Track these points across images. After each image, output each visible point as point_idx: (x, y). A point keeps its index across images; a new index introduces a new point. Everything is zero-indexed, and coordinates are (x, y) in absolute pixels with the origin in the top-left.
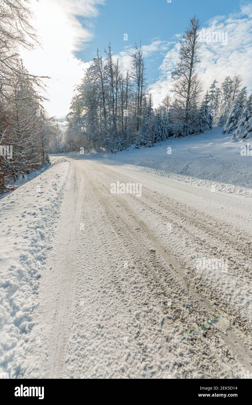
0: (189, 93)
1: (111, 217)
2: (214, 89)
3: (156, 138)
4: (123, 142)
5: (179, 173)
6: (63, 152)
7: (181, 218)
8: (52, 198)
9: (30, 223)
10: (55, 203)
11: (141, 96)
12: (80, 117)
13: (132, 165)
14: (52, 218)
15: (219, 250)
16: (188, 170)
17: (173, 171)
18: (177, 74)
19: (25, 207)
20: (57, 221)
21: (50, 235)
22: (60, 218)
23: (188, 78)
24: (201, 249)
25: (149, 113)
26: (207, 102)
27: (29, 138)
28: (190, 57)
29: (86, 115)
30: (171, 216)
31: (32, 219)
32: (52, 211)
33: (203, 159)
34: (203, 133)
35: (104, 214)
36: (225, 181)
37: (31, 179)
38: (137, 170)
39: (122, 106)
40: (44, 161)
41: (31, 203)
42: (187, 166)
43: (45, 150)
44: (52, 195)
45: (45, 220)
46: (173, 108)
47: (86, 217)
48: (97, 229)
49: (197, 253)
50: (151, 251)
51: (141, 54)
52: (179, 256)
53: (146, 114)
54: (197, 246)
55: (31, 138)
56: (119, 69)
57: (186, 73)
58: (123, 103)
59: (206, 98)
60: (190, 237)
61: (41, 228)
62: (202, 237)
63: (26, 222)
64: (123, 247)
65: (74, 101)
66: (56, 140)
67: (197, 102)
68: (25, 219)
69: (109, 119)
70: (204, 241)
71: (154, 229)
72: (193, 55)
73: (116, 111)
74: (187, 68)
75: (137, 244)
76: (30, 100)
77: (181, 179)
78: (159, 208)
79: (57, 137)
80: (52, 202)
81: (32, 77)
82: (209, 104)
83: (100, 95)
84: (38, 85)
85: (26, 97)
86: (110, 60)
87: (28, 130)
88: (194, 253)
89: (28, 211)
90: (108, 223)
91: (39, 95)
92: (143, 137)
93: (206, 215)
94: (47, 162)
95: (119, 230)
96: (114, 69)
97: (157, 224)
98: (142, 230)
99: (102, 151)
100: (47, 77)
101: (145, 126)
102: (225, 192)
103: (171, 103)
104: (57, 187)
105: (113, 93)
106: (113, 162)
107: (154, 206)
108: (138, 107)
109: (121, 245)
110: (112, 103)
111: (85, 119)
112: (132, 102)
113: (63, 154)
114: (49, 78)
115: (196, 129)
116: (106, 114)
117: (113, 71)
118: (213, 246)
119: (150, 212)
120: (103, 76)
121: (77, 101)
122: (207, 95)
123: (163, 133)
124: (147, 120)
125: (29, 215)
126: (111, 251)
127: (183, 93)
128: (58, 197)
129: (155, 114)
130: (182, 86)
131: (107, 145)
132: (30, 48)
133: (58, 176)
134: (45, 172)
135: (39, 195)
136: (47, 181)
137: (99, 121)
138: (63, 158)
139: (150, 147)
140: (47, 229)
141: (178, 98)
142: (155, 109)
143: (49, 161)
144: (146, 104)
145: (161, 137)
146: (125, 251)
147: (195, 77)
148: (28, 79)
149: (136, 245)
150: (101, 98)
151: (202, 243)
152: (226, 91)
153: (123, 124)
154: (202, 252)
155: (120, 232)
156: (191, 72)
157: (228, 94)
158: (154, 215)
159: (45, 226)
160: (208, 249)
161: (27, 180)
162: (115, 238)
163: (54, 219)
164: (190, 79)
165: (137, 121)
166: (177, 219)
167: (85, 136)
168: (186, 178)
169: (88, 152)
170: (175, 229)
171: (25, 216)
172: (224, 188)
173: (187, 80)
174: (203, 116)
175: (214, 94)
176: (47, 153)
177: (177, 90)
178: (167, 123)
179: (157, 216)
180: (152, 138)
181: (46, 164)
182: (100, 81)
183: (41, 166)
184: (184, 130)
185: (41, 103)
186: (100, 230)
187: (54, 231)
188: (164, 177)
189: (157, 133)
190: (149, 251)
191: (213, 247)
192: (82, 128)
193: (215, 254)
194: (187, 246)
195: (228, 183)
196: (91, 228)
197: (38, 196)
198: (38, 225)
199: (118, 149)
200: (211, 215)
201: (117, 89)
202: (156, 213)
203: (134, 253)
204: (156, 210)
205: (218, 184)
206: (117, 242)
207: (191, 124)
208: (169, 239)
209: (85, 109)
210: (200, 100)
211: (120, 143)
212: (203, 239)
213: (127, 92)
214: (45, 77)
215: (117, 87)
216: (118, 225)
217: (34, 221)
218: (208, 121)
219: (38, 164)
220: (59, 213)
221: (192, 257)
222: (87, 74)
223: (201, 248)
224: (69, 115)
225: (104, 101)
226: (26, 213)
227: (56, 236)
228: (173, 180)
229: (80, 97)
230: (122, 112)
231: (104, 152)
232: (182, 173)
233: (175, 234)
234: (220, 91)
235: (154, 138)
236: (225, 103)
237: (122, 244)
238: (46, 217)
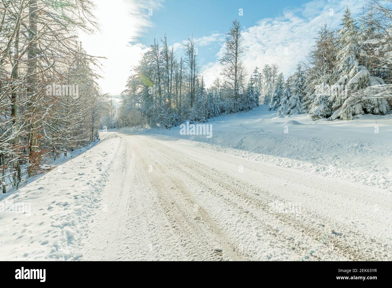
0: (236, 76)
1: (164, 203)
2: (257, 74)
3: (210, 114)
4: (177, 118)
5: (234, 148)
6: (114, 128)
7: (246, 200)
8: (93, 181)
9: (56, 218)
10: (96, 187)
11: (194, 78)
12: (136, 94)
13: (187, 140)
14: (89, 209)
15: (296, 241)
16: (243, 144)
17: (228, 145)
18: (225, 61)
19: (56, 195)
20: (95, 212)
21: (82, 235)
22: (99, 208)
23: (235, 64)
24: (277, 242)
25: (202, 92)
26: (252, 84)
27: (78, 114)
28: (235, 48)
29: (142, 92)
30: (234, 198)
31: (60, 212)
32: (90, 199)
33: (256, 133)
34: (252, 109)
35: (156, 199)
36: (280, 154)
37: (74, 157)
38: (192, 145)
39: (177, 85)
40: (93, 137)
41: (64, 189)
42: (242, 140)
43: (95, 125)
44: (94, 177)
45: (79, 212)
46: (223, 88)
47: (134, 205)
48: (146, 222)
49: (273, 250)
50: (216, 250)
51: (193, 44)
52: (251, 256)
53: (199, 93)
54: (270, 238)
55: (81, 113)
56: (174, 55)
57: (232, 61)
58: (177, 82)
59: (251, 81)
60: (260, 225)
61: (70, 225)
62: (273, 225)
63: (51, 217)
64: (180, 248)
65: (130, 79)
66: (108, 115)
67: (244, 83)
68: (53, 212)
69: (164, 96)
70: (277, 231)
71: (216, 217)
72: (237, 47)
73: (171, 90)
74: (233, 56)
75: (197, 241)
76: (84, 77)
77: (238, 154)
78: (219, 188)
79: (110, 113)
80: (93, 186)
81: (89, 57)
82: (254, 86)
83: (155, 76)
84: (95, 64)
85: (80, 74)
86: (165, 47)
87: (78, 106)
88: (270, 249)
89: (58, 200)
90: (160, 212)
91: (94, 72)
92: (197, 113)
93: (271, 195)
94: (96, 138)
95: (175, 221)
96: (169, 55)
97: (220, 210)
98: (203, 220)
99: (156, 127)
100: (104, 58)
101: (198, 103)
102: (283, 166)
103: (221, 84)
104: (102, 167)
105: (168, 74)
106: (167, 137)
107: (214, 186)
108: (192, 86)
109: (177, 244)
110: (167, 83)
111: (140, 96)
112: (186, 82)
113: (115, 129)
114: (106, 58)
115: (245, 107)
116: (161, 92)
117: (168, 56)
118: (289, 236)
119: (209, 193)
120: (159, 60)
121: (132, 80)
122: (252, 79)
123: (216, 110)
124: (201, 98)
125: (58, 206)
126: (164, 255)
127: (231, 76)
128: (101, 179)
129: (208, 93)
130: (229, 71)
131: (162, 120)
132: (89, 33)
133: (105, 153)
134: (91, 150)
135: (78, 177)
136: (91, 160)
137: (154, 98)
138: (114, 134)
139: (204, 122)
140: (79, 226)
141: (227, 80)
142: (207, 89)
143: (98, 137)
144: (198, 85)
145: (214, 113)
146: (183, 253)
147: (240, 64)
148: (85, 58)
149: (196, 243)
150: (157, 79)
151: (276, 234)
152: (267, 75)
153: (177, 101)
154: (279, 247)
155: (175, 224)
156: (236, 60)
157: (269, 78)
158: (215, 198)
159: (77, 221)
160: (284, 241)
161: (69, 159)
162: (169, 235)
163: (92, 209)
164: (236, 65)
165: (190, 99)
166: (241, 202)
167: (139, 112)
168: (243, 152)
169: (142, 127)
170: (241, 215)
171: (52, 208)
172: (282, 163)
173: (233, 66)
174: (250, 95)
175: (257, 77)
176: (97, 128)
177: (226, 73)
178: (218, 101)
179: (218, 199)
180: (206, 114)
181: (95, 140)
182: (156, 64)
183: (89, 143)
184: (235, 107)
185: (96, 80)
186: (150, 223)
187: (88, 229)
188: (220, 152)
189: (210, 110)
190: (213, 251)
191: (289, 238)
192: (137, 104)
193: (294, 249)
194: (259, 240)
195: (283, 156)
196: (139, 220)
197: (76, 180)
198: (67, 222)
199: (173, 124)
200: (276, 194)
201: (172, 71)
202: (217, 195)
203: (195, 256)
204: (216, 192)
205: (275, 158)
206: (172, 241)
207: (241, 102)
208: (236, 230)
209: (140, 87)
210: (246, 82)
211: (174, 119)
212: (275, 228)
213: (181, 74)
214: (102, 57)
215: (172, 69)
216: (172, 214)
217: (62, 215)
218: (255, 99)
219: (85, 140)
220: (99, 201)
221: (268, 256)
222: (144, 58)
223: (276, 240)
224: (124, 92)
225: (159, 80)
226: (55, 203)
227: (90, 235)
228: (230, 155)
229: (137, 76)
230: (177, 91)
231: (158, 127)
232: (237, 147)
233: (242, 222)
234: (262, 76)
235: (207, 114)
236: (267, 85)
237: (179, 243)
238: (80, 208)
